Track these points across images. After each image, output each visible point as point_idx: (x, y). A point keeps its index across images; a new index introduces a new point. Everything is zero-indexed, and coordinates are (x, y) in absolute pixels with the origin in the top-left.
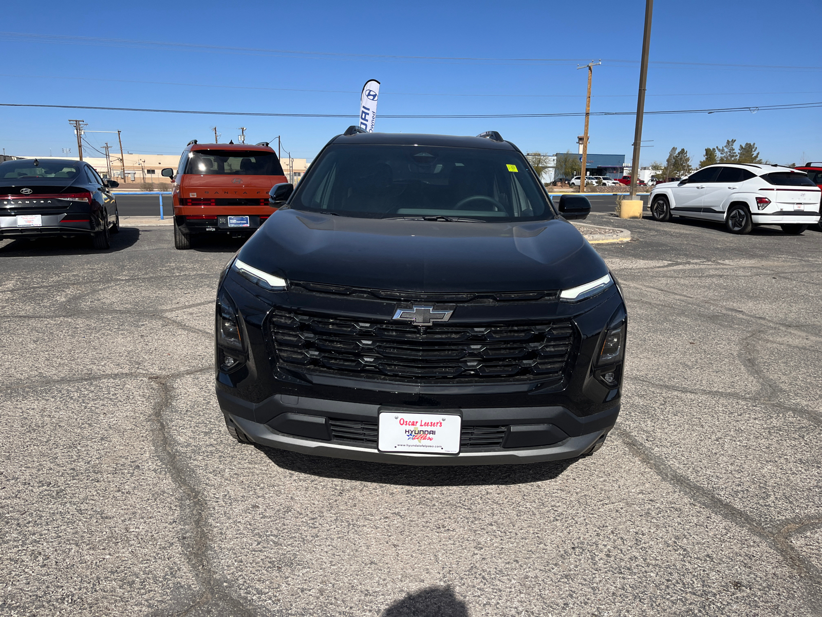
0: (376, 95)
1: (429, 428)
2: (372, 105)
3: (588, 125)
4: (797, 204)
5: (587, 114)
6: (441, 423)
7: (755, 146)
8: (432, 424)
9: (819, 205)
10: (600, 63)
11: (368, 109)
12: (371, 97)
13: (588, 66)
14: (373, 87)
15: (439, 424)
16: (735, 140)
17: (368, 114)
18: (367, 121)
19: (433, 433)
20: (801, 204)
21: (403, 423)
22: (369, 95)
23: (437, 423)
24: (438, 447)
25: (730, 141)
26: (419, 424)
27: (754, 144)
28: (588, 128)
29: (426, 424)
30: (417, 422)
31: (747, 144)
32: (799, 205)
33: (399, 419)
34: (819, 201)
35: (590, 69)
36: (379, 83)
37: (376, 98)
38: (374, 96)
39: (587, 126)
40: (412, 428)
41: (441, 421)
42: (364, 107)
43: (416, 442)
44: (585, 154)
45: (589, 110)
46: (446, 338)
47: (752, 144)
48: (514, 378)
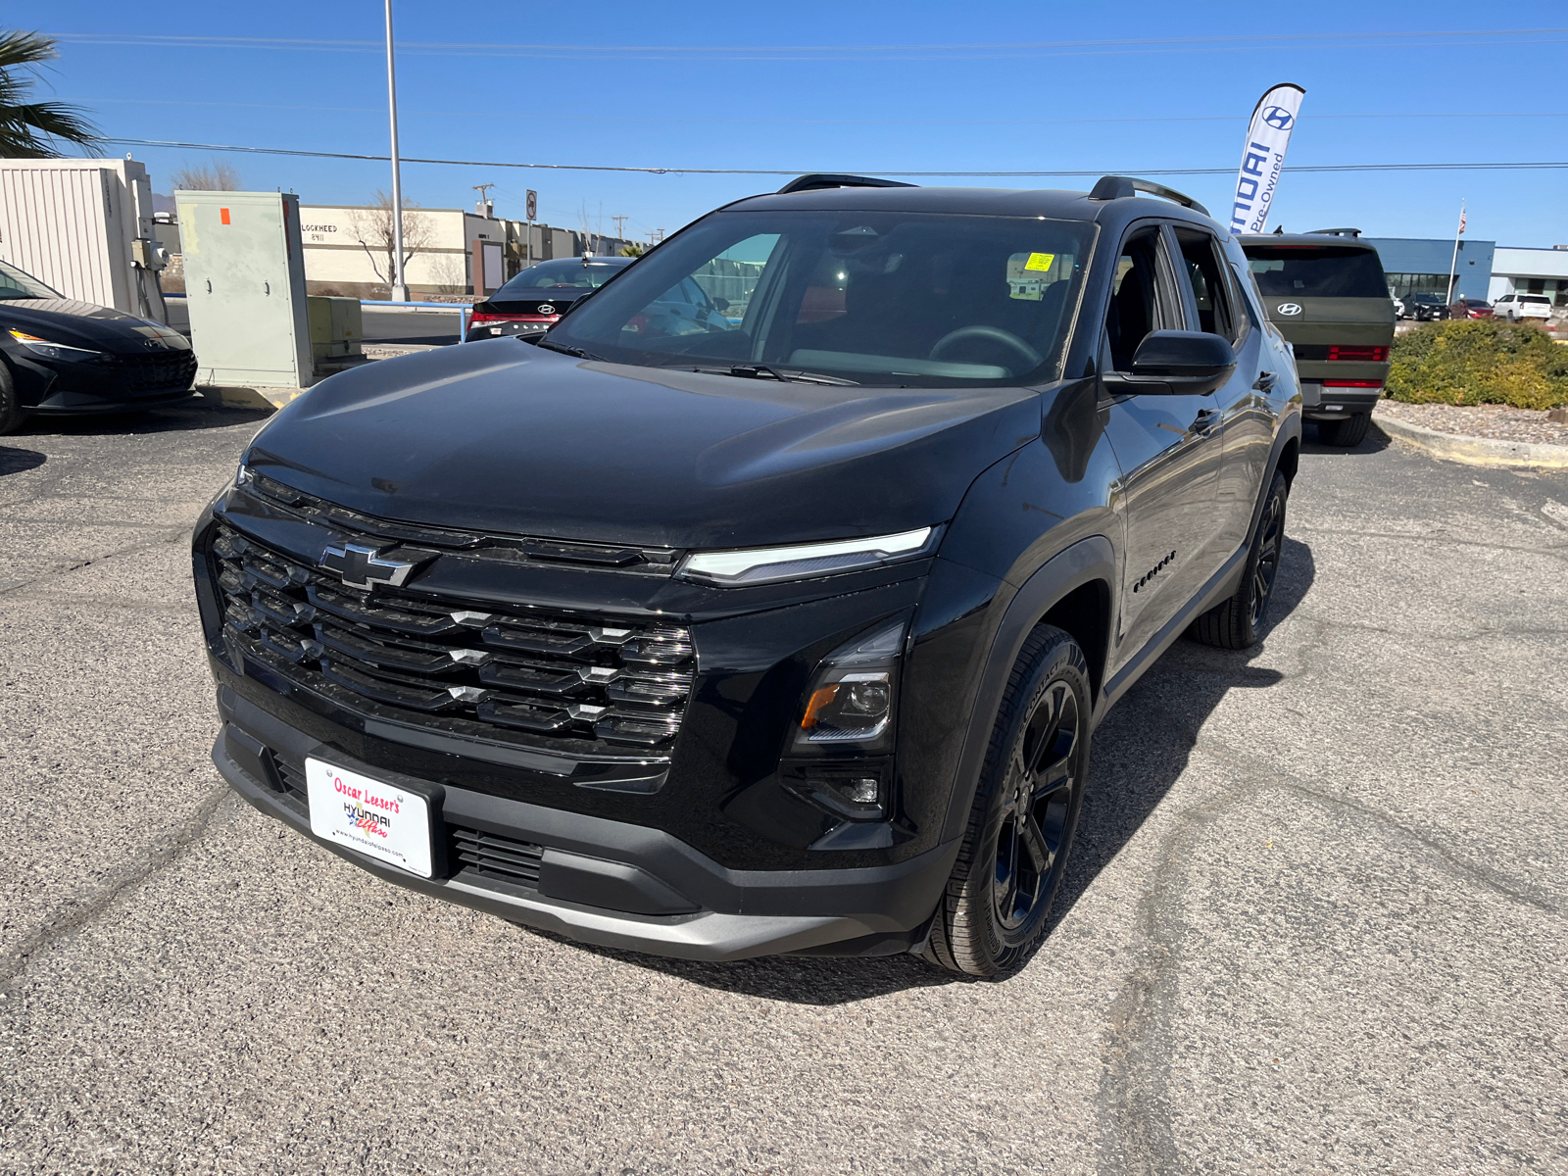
0: (1290, 116)
1: (381, 812)
2: (1276, 139)
6: (397, 806)
8: (385, 805)
11: (1267, 149)
12: (1277, 123)
14: (1287, 100)
15: (394, 807)
17: (1264, 159)
18: (1260, 174)
19: (385, 821)
21: (341, 788)
22: (1272, 116)
23: (392, 804)
24: (397, 854)
26: (362, 797)
29: (374, 801)
30: (360, 792)
33: (334, 778)
36: (1303, 91)
37: (1288, 125)
38: (1284, 120)
40: (352, 802)
41: (397, 802)
42: (1253, 145)
43: (360, 832)
46: (406, 623)
48: (560, 740)
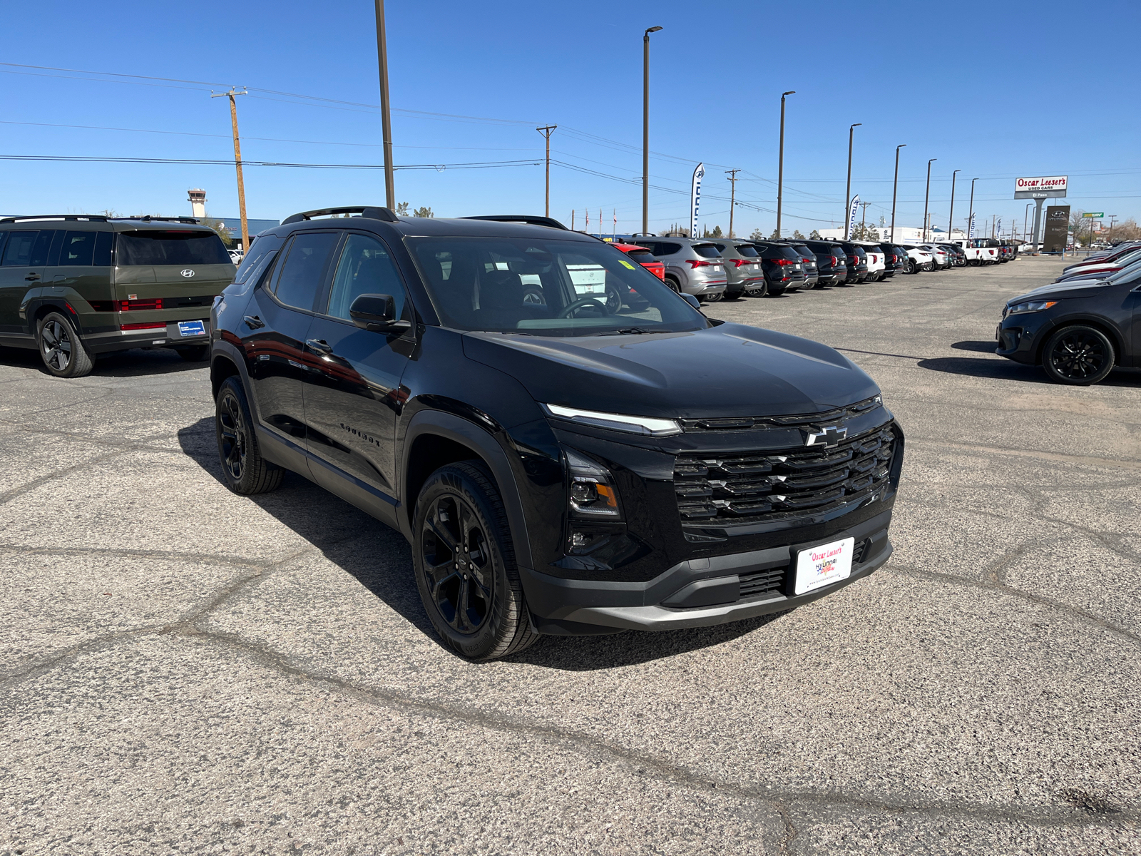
3: (242, 178)
4: (587, 285)
5: (239, 163)
7: (431, 211)
9: (604, 286)
10: (247, 92)
13: (228, 94)
16: (407, 204)
20: (591, 285)
25: (402, 204)
27: (430, 209)
28: (242, 183)
31: (422, 209)
32: (589, 287)
34: (604, 282)
35: (232, 99)
39: (240, 179)
44: (244, 219)
45: (240, 157)
47: (427, 209)
